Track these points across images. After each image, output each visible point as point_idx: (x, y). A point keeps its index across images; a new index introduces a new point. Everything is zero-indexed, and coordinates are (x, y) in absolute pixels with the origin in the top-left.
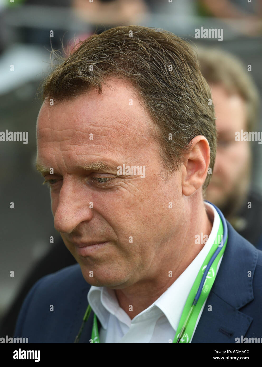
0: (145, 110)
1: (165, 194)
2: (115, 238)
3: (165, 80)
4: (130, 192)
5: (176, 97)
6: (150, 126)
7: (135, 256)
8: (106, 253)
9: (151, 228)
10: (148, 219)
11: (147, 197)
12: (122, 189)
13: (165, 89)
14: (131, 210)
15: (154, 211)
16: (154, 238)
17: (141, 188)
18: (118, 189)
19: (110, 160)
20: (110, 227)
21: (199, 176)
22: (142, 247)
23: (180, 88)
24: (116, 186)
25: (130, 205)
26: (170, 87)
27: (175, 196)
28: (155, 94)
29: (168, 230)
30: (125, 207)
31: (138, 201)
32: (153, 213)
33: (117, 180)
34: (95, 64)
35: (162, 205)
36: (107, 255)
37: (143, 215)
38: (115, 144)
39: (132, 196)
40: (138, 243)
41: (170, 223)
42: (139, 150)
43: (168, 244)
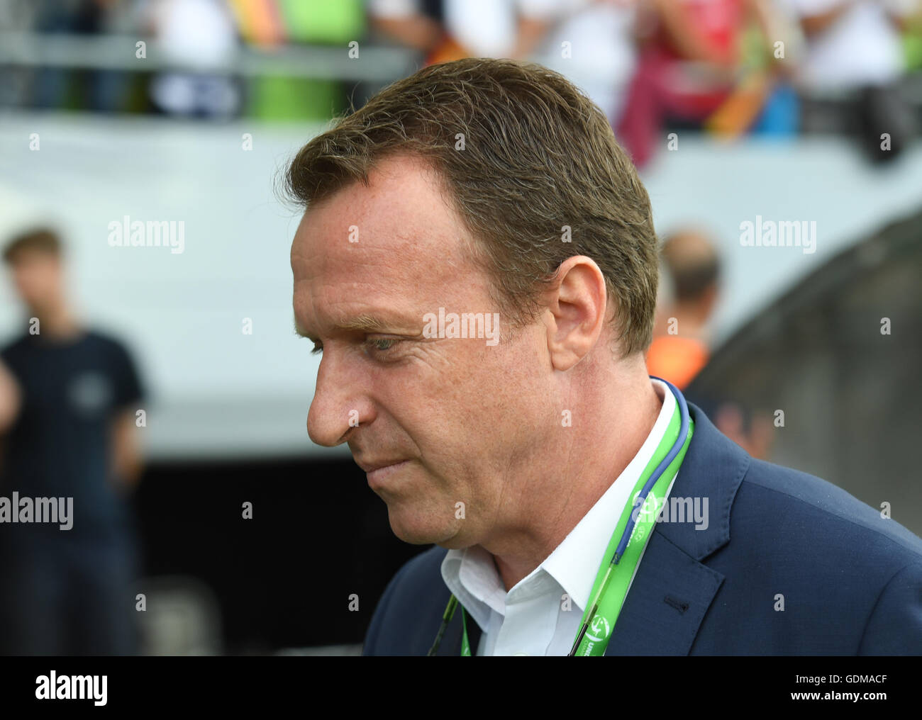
0: (453, 213)
1: (506, 367)
2: (417, 452)
3: (500, 155)
4: (431, 366)
5: (523, 186)
6: (462, 241)
7: (457, 483)
8: (408, 480)
9: (481, 433)
10: (472, 417)
11: (469, 375)
12: (418, 361)
13: (497, 172)
14: (437, 400)
15: (484, 400)
16: (490, 450)
17: (455, 359)
18: (410, 362)
19: (384, 310)
20: (405, 434)
21: (585, 332)
22: (468, 468)
23: (531, 167)
24: (406, 355)
25: (435, 390)
26: (510, 167)
27: (530, 370)
28: (476, 181)
29: (519, 435)
30: (425, 394)
31: (449, 383)
32: (482, 404)
33: (406, 344)
34: (365, 133)
35: (501, 390)
36: (409, 483)
37: (462, 408)
38: (392, 279)
39: (437, 373)
40: (458, 460)
41: (522, 422)
42: (445, 288)
43: (530, 462)
